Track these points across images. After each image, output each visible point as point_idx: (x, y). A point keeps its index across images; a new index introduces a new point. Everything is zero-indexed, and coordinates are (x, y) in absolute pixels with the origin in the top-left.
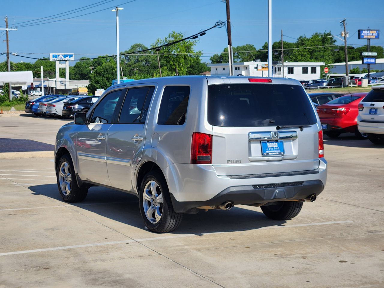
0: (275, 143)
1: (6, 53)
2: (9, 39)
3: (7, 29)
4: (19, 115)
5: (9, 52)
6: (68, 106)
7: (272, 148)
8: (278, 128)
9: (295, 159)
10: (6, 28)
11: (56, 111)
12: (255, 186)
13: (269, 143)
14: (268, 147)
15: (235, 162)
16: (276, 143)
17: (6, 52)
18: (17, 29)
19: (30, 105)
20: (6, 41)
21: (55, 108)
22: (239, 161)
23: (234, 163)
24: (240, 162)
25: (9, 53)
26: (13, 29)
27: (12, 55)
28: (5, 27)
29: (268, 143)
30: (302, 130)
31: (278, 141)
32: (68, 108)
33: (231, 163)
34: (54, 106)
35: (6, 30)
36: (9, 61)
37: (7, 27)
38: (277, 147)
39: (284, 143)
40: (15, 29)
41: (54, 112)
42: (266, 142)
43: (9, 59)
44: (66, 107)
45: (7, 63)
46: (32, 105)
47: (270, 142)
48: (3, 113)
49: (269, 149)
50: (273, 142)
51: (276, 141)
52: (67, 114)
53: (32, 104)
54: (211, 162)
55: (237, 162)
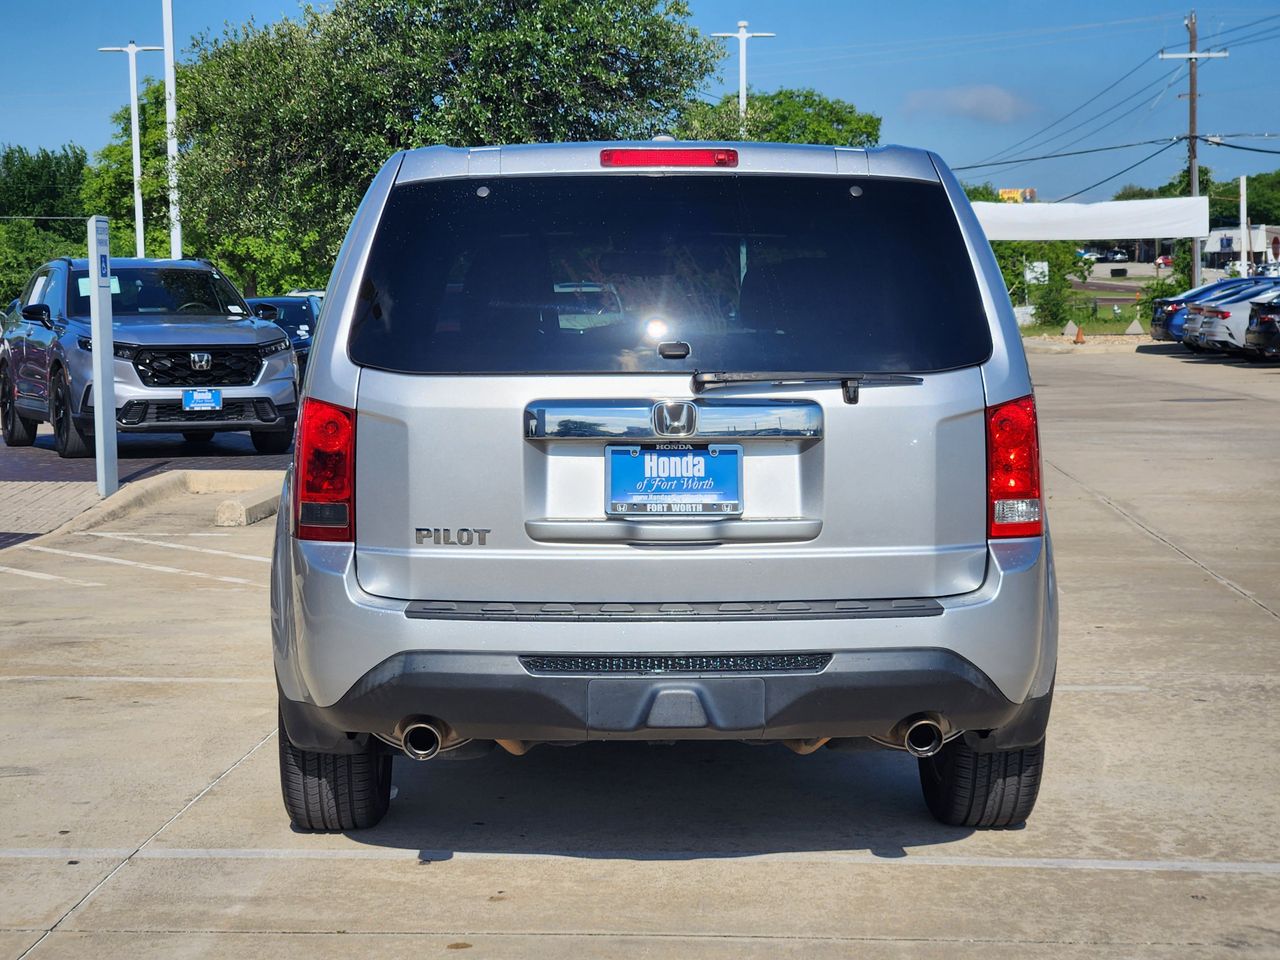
0: (690, 458)
1: (1186, 138)
2: (1199, 89)
3: (1194, 55)
4: (1136, 347)
5: (1197, 135)
6: (1263, 316)
7: (669, 479)
8: (698, 386)
9: (813, 538)
10: (1191, 51)
11: (1231, 335)
12: (533, 660)
13: (655, 457)
14: (647, 474)
15: (454, 538)
16: (695, 455)
17: (1187, 133)
18: (1227, 54)
19: (1163, 312)
20: (1188, 97)
21: (1226, 322)
22: (476, 536)
23: (448, 542)
24: (482, 542)
25: (1196, 137)
26: (1213, 55)
27: (1204, 142)
28: (1188, 46)
29: (647, 457)
30: (852, 398)
31: (711, 447)
32: (1263, 323)
33: (437, 542)
34: (1225, 316)
35: (1191, 59)
36: (1198, 163)
37: (1192, 49)
38: (702, 474)
39: (745, 458)
40: (1222, 54)
41: (1225, 337)
42: (639, 448)
43: (1195, 157)
44: (1255, 320)
45: (1188, 172)
46: (1171, 315)
47: (661, 453)
48: (1083, 343)
49: (649, 486)
50: (682, 453)
51: (700, 448)
52: (1256, 345)
53: (1170, 308)
54: (350, 535)
55: (465, 540)
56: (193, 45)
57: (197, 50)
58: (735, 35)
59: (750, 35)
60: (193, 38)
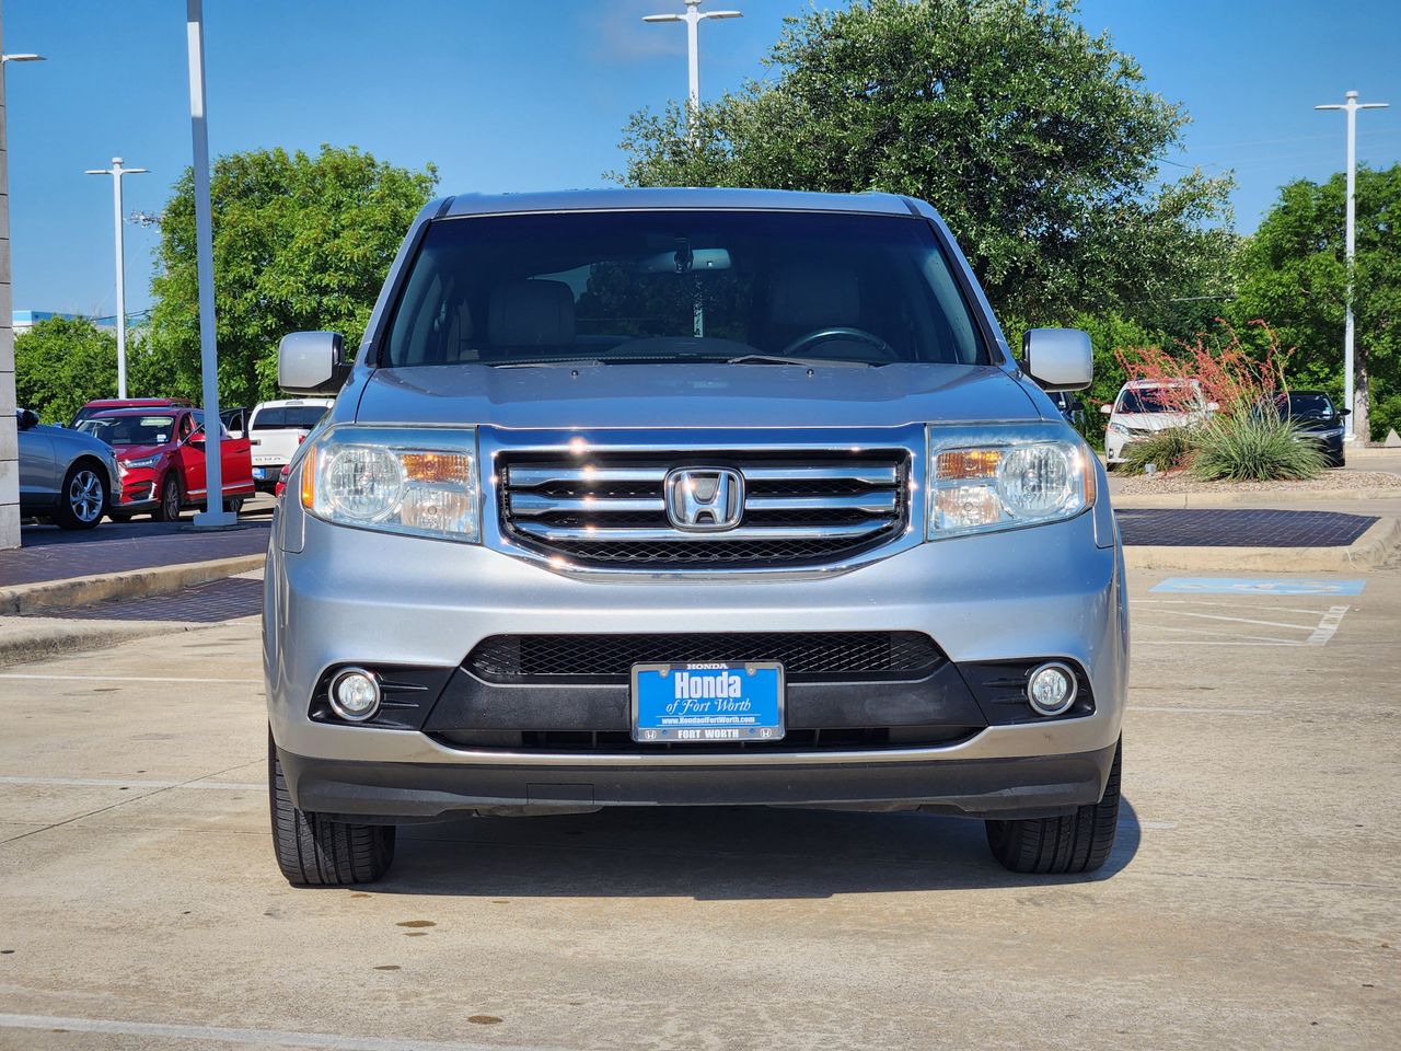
56: (632, 124)
57: (636, 128)
58: (1343, 106)
59: (1361, 106)
60: (632, 117)
